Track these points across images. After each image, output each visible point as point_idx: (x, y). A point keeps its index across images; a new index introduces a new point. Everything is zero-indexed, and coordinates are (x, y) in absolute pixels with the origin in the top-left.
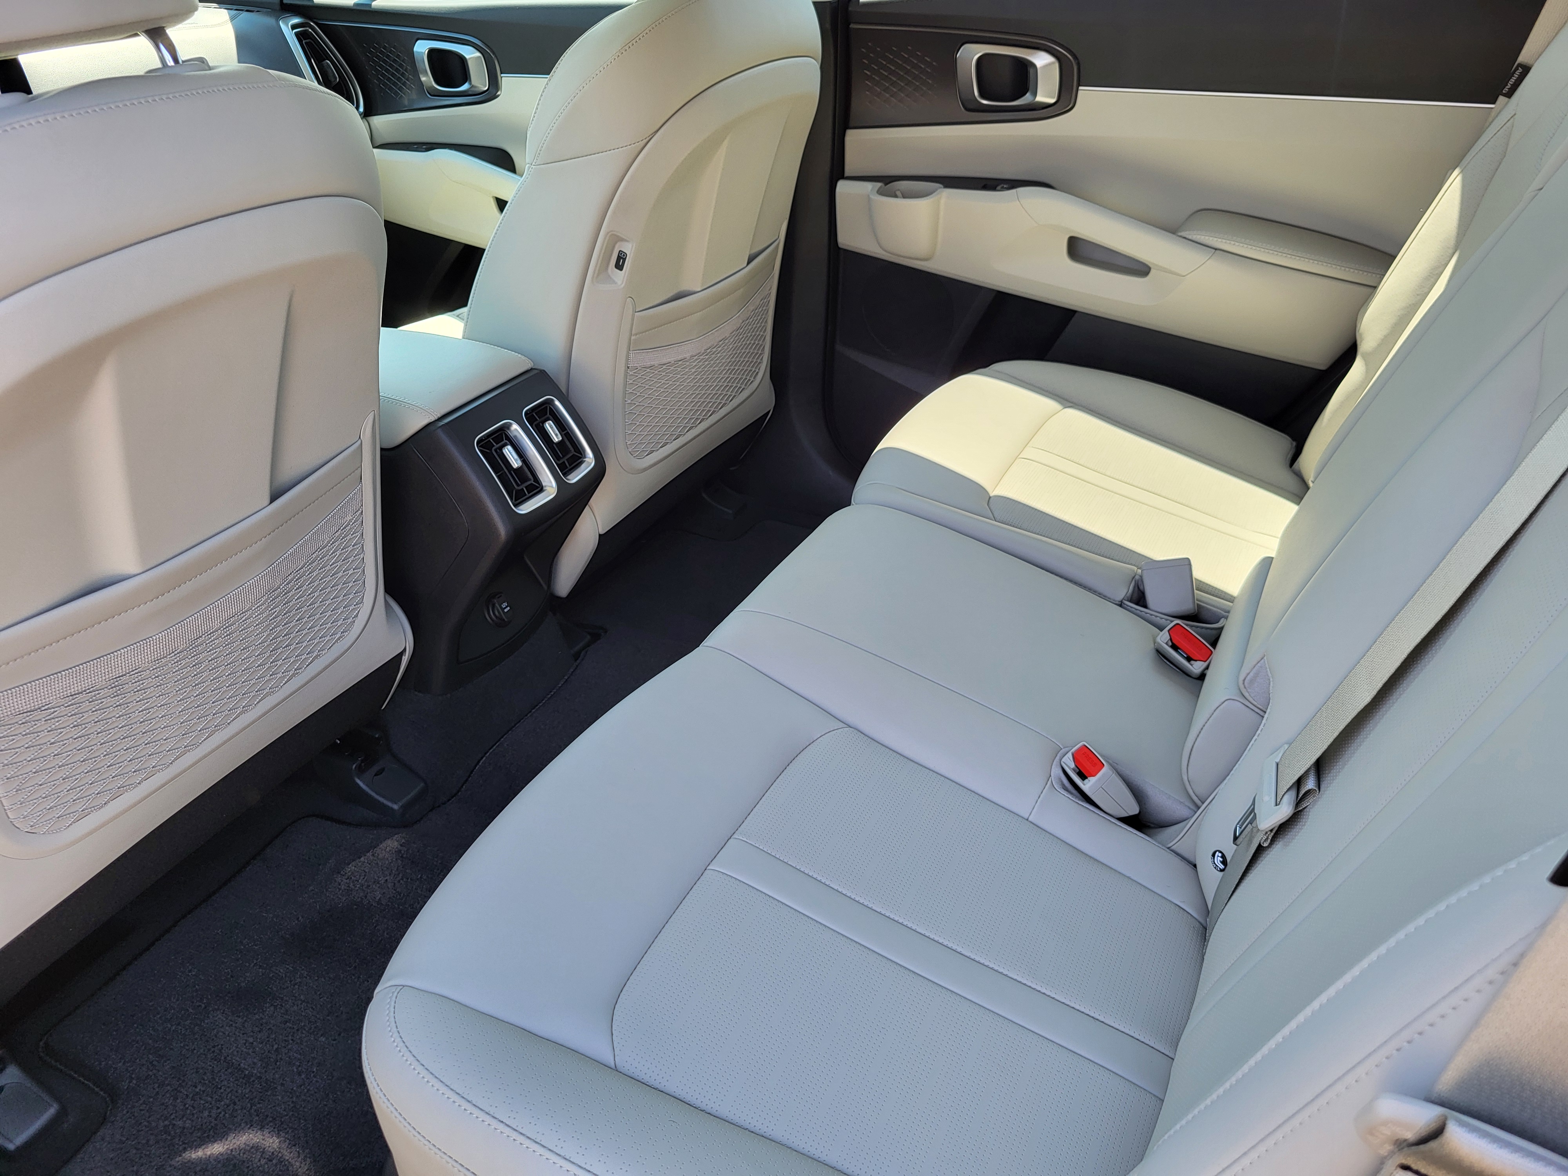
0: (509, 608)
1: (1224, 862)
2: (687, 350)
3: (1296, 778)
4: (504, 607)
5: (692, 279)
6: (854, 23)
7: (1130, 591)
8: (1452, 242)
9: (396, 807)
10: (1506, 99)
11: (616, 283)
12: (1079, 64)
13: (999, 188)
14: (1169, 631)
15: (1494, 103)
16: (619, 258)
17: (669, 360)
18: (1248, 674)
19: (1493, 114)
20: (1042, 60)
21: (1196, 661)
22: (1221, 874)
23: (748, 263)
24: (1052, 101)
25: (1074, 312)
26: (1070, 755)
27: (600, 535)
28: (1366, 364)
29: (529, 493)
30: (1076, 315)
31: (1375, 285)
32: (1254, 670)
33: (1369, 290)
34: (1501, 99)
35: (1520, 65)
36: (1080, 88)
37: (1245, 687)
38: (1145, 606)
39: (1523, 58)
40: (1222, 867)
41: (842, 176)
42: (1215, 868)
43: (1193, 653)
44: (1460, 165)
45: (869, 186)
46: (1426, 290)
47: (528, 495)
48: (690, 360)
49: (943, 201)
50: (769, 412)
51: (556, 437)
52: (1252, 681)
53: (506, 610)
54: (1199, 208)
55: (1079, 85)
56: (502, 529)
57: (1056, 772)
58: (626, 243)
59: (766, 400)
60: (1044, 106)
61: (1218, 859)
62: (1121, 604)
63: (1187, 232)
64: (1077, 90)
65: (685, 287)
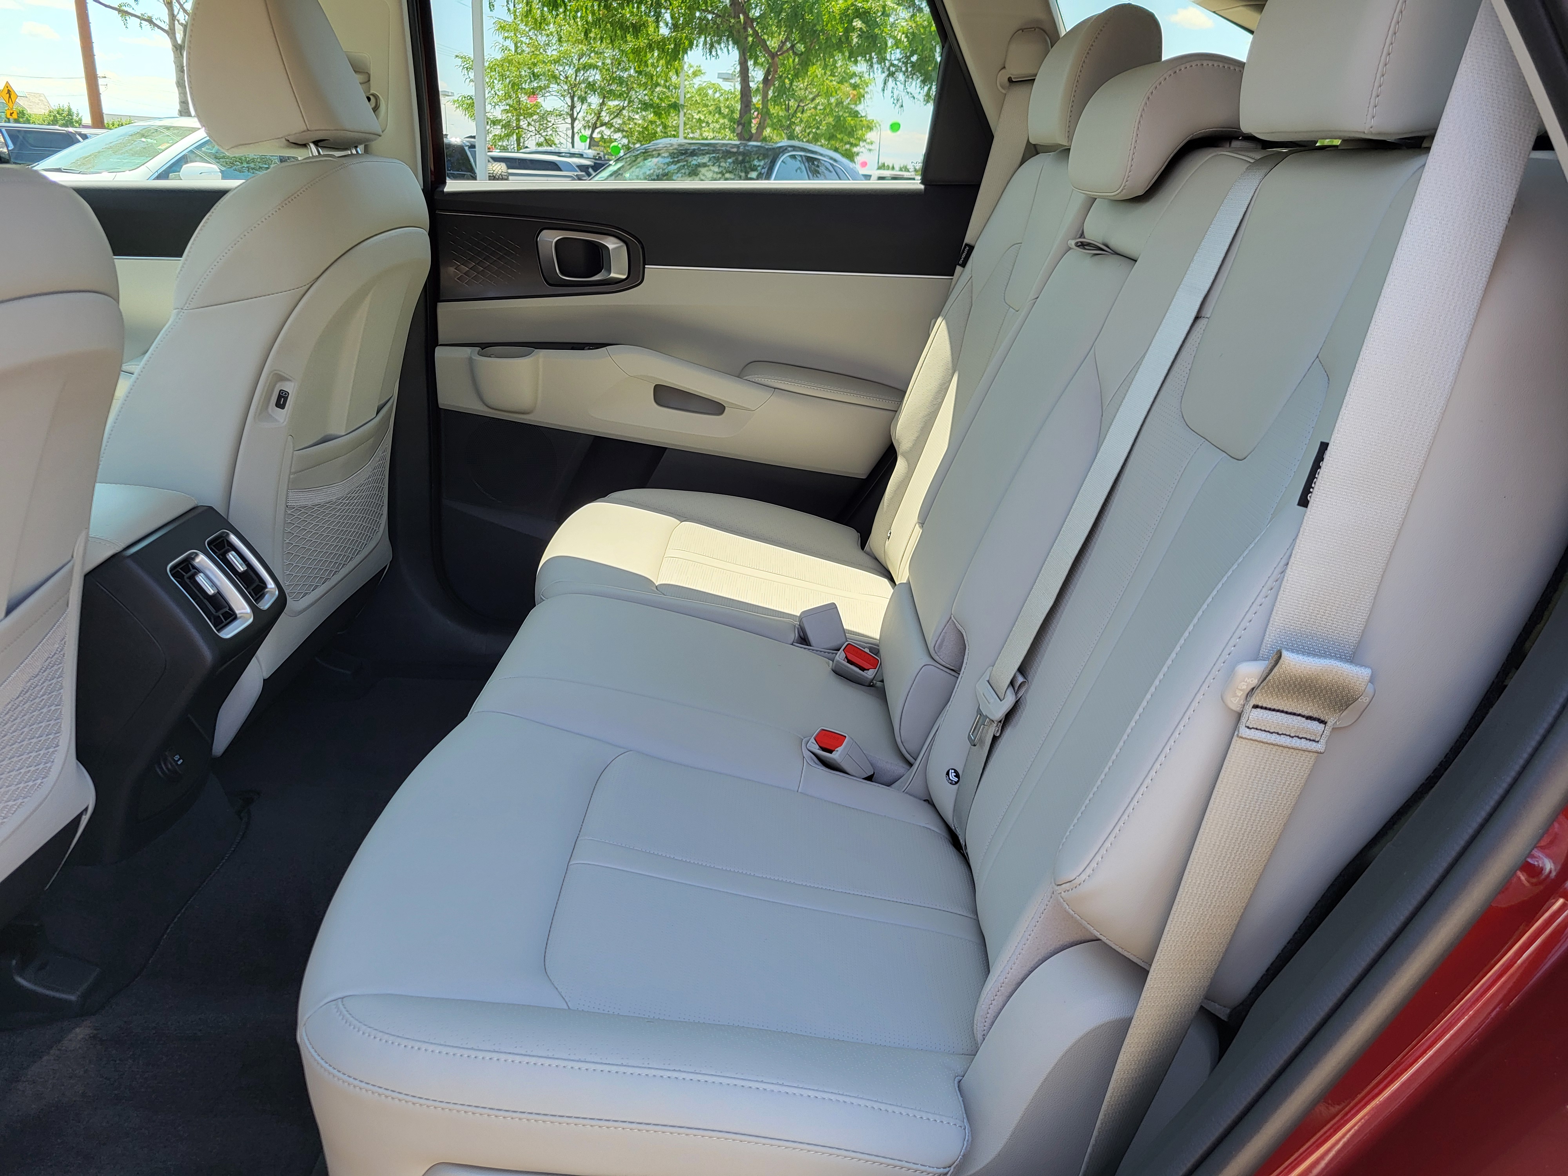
0: (181, 761)
1: (957, 776)
2: (336, 492)
3: (1009, 681)
4: (177, 759)
5: (337, 424)
6: (439, 209)
7: (797, 635)
8: (950, 365)
9: (73, 998)
10: (962, 268)
11: (279, 422)
12: (643, 248)
13: (586, 348)
14: (843, 650)
15: (953, 275)
16: (280, 397)
17: (319, 501)
18: (937, 641)
19: (953, 283)
20: (611, 244)
21: (868, 670)
22: (956, 786)
23: (377, 413)
24: (624, 277)
25: (665, 449)
26: (812, 740)
27: (264, 680)
28: (907, 460)
29: (226, 620)
30: (667, 450)
31: (896, 410)
32: (941, 637)
33: (893, 413)
34: (959, 269)
35: (967, 245)
36: (646, 266)
37: (936, 653)
38: (811, 646)
39: (967, 240)
40: (956, 779)
41: (437, 345)
42: (951, 783)
43: (865, 665)
44: (941, 314)
45: (468, 350)
46: (939, 400)
47: (225, 622)
48: (335, 502)
49: (541, 360)
50: (386, 566)
51: (241, 568)
52: (940, 646)
53: (179, 763)
54: (749, 361)
55: (645, 264)
56: (208, 654)
57: (807, 754)
58: (287, 383)
59: (386, 554)
60: (618, 280)
61: (952, 775)
62: (792, 644)
63: (750, 377)
64: (644, 268)
65: (332, 431)
